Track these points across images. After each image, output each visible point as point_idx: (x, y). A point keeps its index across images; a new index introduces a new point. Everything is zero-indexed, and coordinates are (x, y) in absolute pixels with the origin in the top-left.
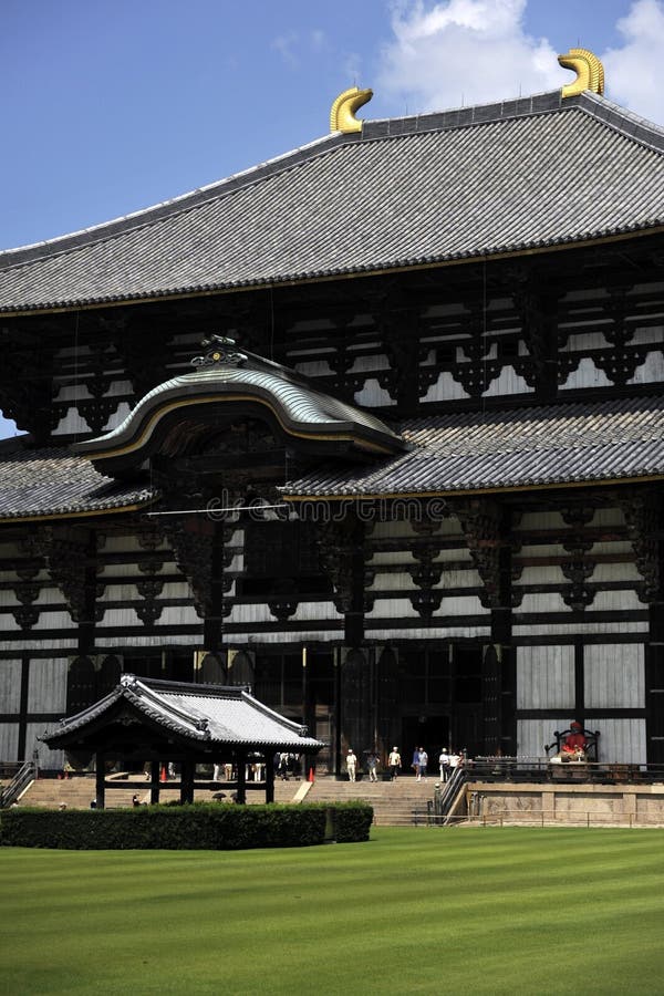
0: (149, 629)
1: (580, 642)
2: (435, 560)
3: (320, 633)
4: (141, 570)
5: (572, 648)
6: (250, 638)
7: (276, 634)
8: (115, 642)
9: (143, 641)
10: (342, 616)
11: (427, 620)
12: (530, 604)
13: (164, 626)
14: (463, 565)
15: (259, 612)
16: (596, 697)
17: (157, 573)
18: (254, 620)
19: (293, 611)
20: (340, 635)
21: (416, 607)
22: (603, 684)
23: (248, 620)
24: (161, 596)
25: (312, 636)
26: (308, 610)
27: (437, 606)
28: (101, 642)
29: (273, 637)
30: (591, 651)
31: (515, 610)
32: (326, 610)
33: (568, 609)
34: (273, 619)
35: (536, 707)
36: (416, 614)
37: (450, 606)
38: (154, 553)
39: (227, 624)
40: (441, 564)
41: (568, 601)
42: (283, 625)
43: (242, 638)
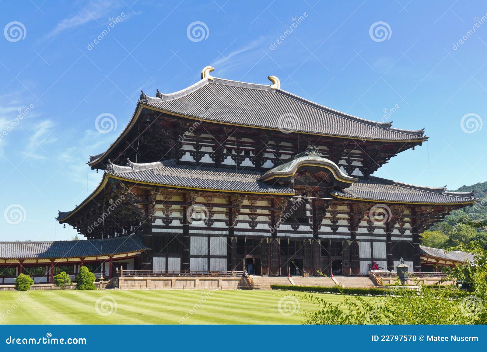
0: (253, 230)
1: (372, 241)
2: (336, 217)
3: (306, 235)
4: (250, 211)
5: (370, 243)
6: (285, 235)
7: (293, 234)
8: (241, 233)
9: (251, 234)
10: (312, 230)
11: (335, 233)
12: (360, 231)
13: (258, 229)
14: (344, 219)
15: (288, 227)
16: (376, 256)
17: (255, 213)
18: (286, 230)
19: (298, 228)
20: (312, 236)
21: (332, 229)
22: (377, 252)
23: (284, 230)
24: (257, 220)
25: (304, 235)
26: (302, 228)
27: (337, 229)
28: (236, 233)
29: (292, 235)
30: (374, 243)
31: (356, 232)
32: (307, 228)
33: (368, 232)
34: (292, 230)
35: (362, 258)
36: (332, 231)
37: (340, 230)
38: (254, 206)
39: (279, 230)
40: (338, 218)
41: (369, 231)
42: (295, 232)
43: (283, 235)
